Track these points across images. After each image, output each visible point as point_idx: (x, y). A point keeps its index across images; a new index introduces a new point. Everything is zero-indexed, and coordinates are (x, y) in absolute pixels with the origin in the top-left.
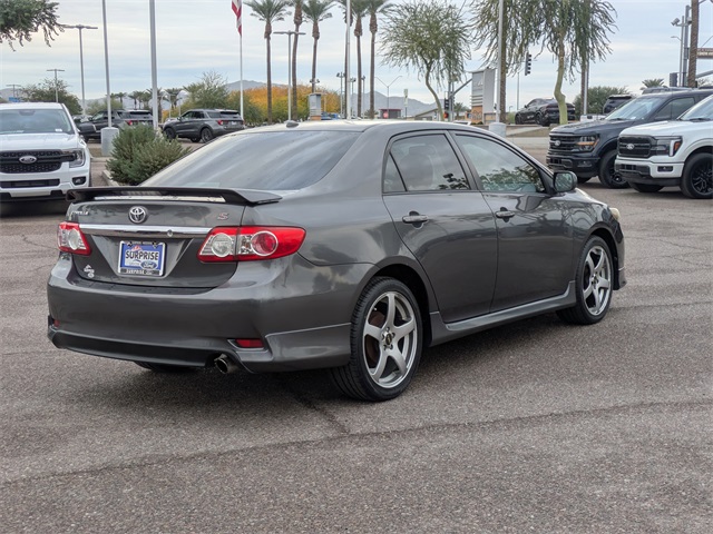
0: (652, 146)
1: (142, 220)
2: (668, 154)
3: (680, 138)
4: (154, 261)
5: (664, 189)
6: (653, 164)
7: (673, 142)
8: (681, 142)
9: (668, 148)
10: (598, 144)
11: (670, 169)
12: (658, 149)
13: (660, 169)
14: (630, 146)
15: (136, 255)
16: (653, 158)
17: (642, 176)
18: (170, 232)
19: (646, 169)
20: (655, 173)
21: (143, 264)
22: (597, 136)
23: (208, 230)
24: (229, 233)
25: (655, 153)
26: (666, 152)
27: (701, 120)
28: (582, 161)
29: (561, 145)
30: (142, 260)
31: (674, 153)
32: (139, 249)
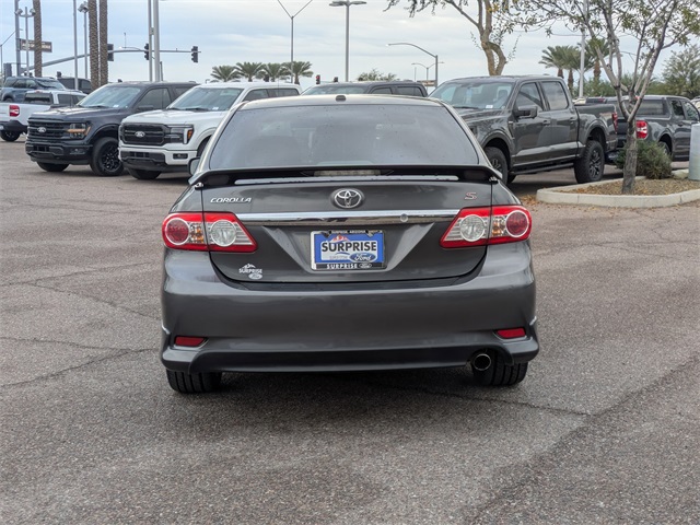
0: (165, 134)
1: (356, 204)
2: (182, 141)
3: (192, 126)
4: (370, 251)
5: (161, 176)
6: (168, 151)
7: (186, 131)
8: (193, 131)
9: (182, 135)
10: (89, 132)
11: (185, 156)
12: (172, 137)
13: (175, 156)
14: (140, 134)
15: (340, 246)
16: (167, 146)
17: (156, 163)
18: (404, 216)
19: (162, 156)
20: (170, 160)
21: (353, 257)
22: (88, 123)
23: (456, 212)
24: (482, 214)
25: (169, 141)
26: (180, 140)
27: (198, 110)
28: (74, 149)
29: (47, 132)
30: (351, 251)
31: (188, 140)
32: (345, 240)
